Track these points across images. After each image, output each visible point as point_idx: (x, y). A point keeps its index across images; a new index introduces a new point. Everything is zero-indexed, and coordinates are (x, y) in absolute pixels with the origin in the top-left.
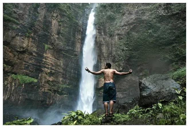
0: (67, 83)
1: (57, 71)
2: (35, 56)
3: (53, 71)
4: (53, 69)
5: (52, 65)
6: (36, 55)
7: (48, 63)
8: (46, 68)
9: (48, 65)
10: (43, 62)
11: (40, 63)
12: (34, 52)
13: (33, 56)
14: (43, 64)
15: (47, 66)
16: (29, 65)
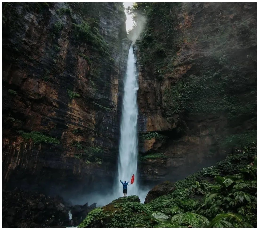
0: (101, 145)
1: (87, 128)
2: (55, 107)
3: (82, 128)
4: (82, 126)
5: (80, 120)
6: (57, 106)
7: (74, 118)
8: (72, 123)
9: (74, 119)
10: (68, 116)
11: (63, 117)
12: (55, 100)
13: (54, 107)
14: (67, 117)
15: (73, 121)
16: (47, 120)
